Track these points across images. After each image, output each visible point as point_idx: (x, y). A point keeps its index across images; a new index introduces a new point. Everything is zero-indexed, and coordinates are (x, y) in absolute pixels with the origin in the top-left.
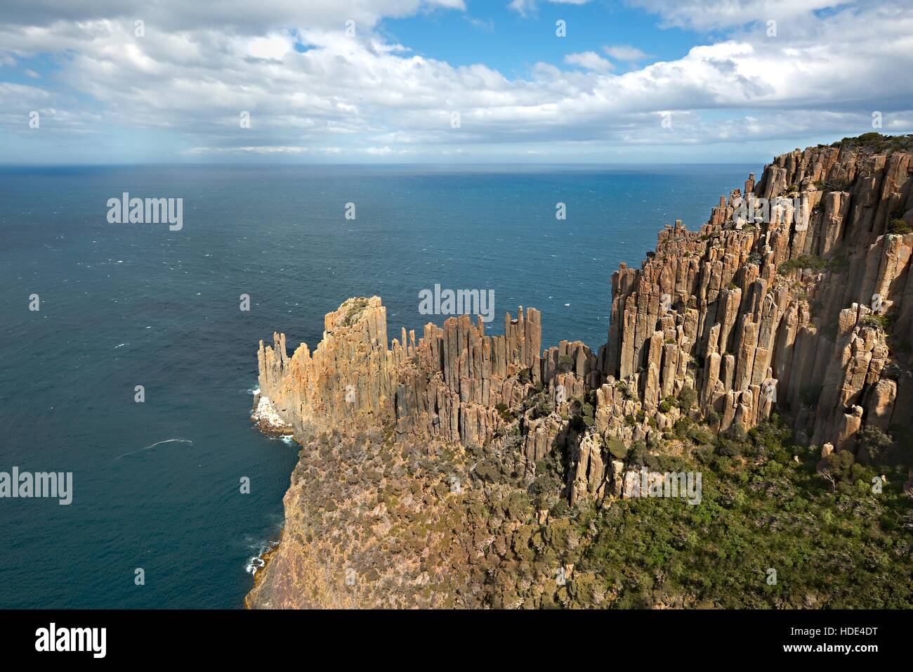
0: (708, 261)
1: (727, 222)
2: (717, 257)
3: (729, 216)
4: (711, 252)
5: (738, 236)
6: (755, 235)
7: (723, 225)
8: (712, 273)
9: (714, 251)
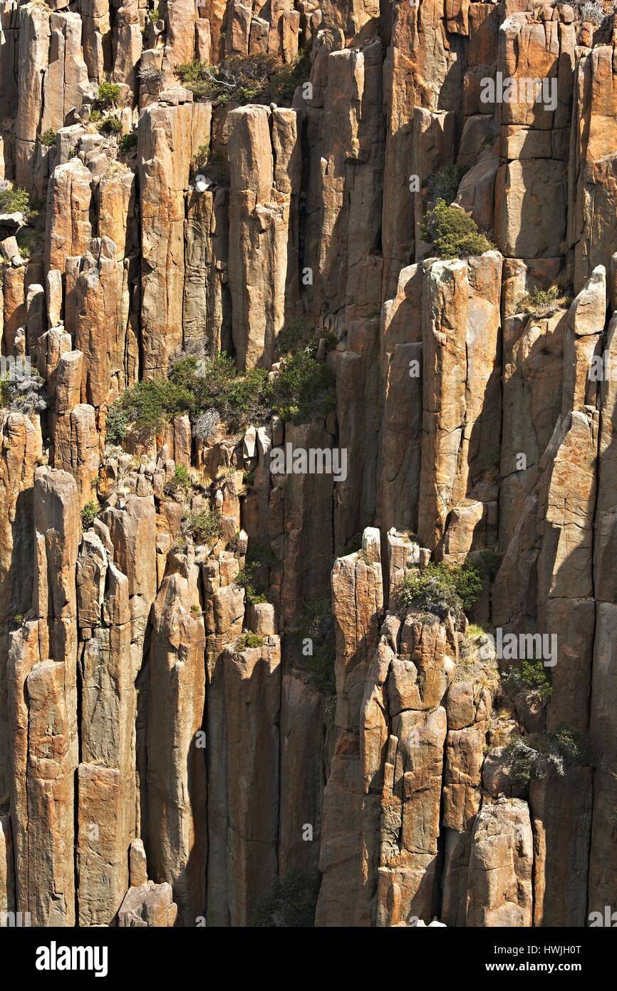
6: (6, 288)
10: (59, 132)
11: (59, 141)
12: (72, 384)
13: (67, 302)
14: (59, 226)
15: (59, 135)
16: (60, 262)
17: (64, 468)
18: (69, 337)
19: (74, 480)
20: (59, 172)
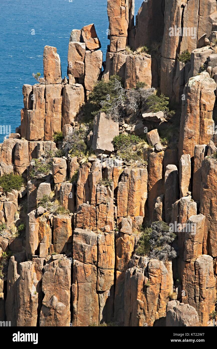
0: (28, 257)
1: (70, 130)
2: (53, 241)
3: (73, 112)
4: (34, 228)
5: (104, 170)
6: (150, 167)
7: (59, 140)
8: (41, 295)
9: (42, 225)
10: (193, 52)
11: (193, 58)
12: (196, 239)
13: (195, 179)
14: (191, 122)
15: (193, 54)
16: (191, 149)
17: (189, 303)
18: (195, 204)
19: (196, 312)
20: (192, 82)
